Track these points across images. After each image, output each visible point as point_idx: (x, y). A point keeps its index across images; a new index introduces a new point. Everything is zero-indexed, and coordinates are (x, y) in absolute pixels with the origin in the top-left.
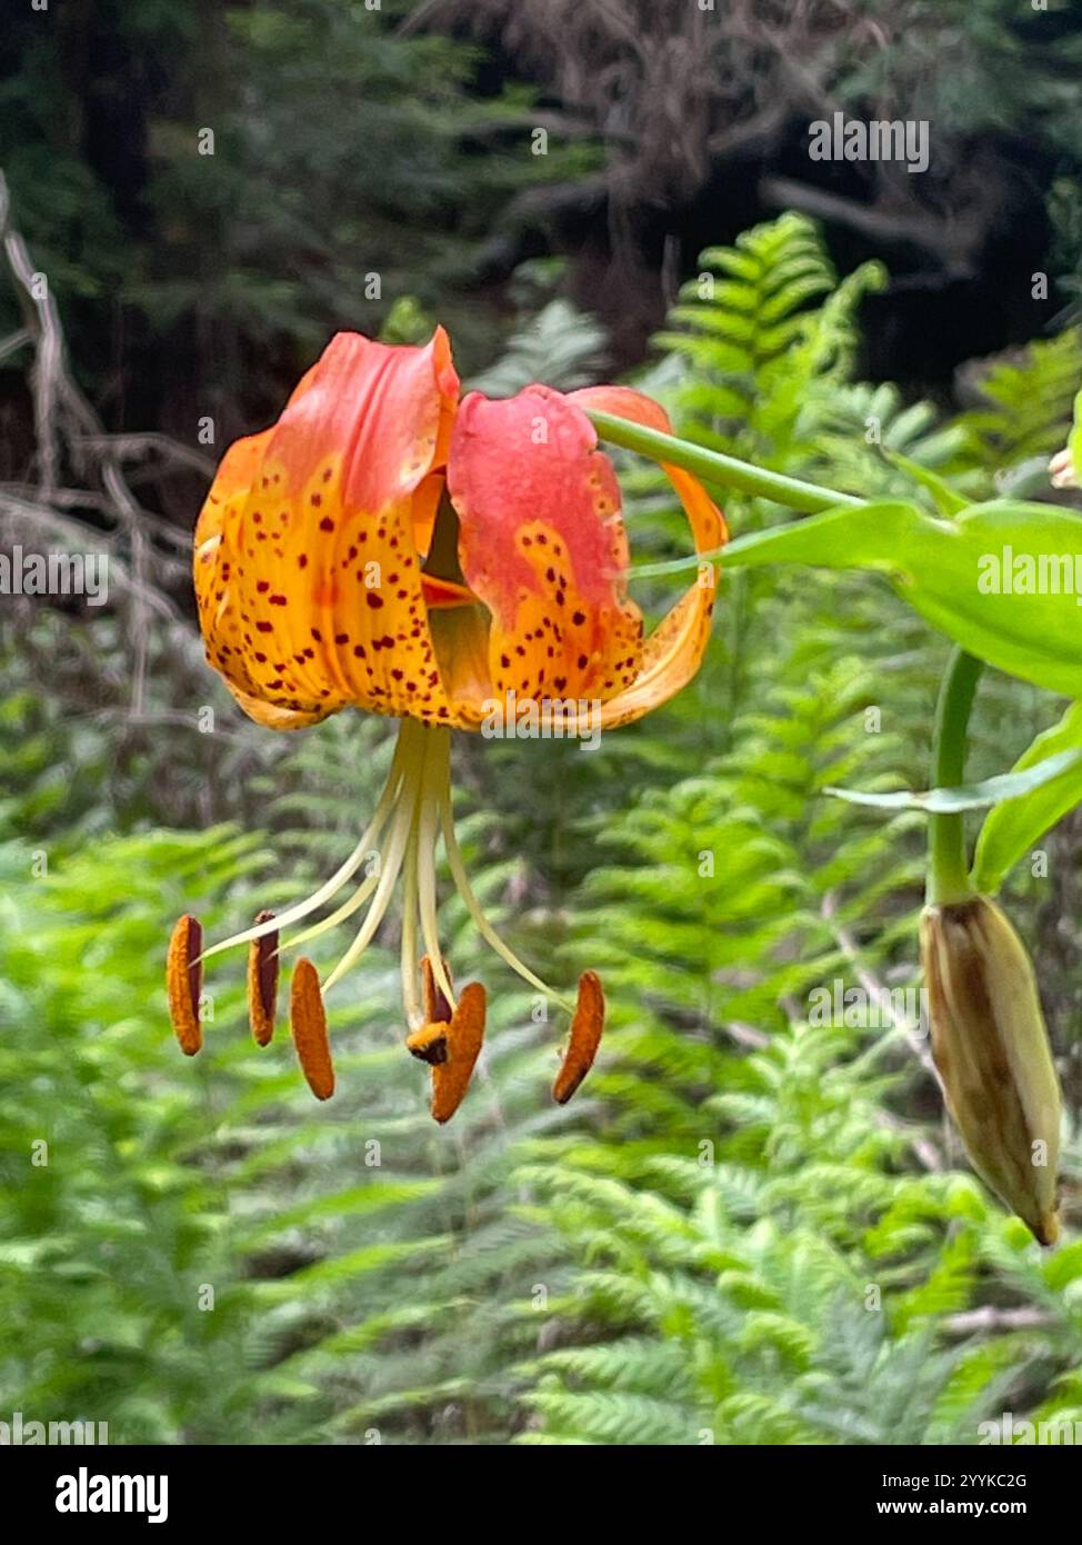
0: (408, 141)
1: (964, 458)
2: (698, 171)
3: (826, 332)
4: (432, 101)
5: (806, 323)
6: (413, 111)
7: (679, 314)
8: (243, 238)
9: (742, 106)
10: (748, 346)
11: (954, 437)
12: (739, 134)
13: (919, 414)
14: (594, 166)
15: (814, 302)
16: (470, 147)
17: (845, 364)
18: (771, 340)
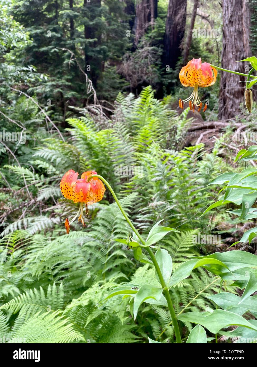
0: (115, 82)
1: (162, 104)
2: (137, 85)
3: (151, 95)
4: (117, 79)
5: (150, 94)
6: (116, 80)
7: (141, 93)
8: (104, 89)
9: (140, 80)
10: (146, 96)
11: (161, 103)
12: (140, 82)
13: (159, 101)
14: (129, 84)
15: (151, 93)
16: (120, 83)
17: (153, 97)
18: (148, 95)
